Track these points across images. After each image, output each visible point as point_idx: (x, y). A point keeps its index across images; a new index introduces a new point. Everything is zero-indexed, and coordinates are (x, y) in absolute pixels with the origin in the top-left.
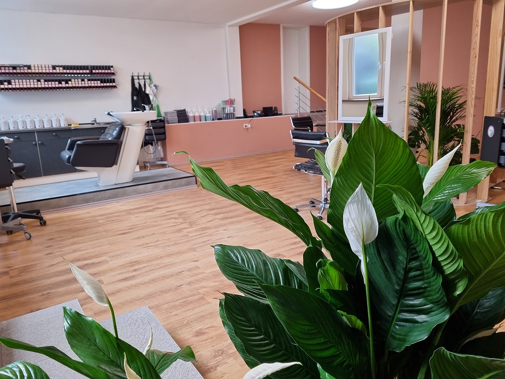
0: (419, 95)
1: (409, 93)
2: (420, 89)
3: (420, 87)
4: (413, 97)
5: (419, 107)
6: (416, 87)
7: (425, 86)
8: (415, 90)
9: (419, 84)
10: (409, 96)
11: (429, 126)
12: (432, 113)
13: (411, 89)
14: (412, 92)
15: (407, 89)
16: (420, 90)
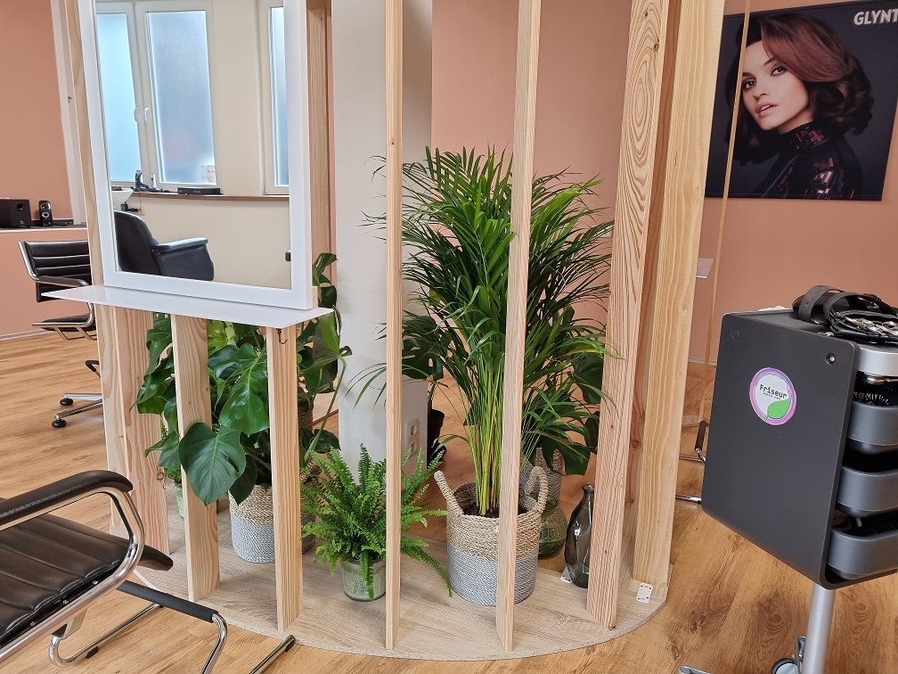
0: (439, 196)
1: (400, 187)
2: (438, 172)
3: (439, 167)
4: (416, 204)
5: (440, 245)
6: (426, 165)
7: (456, 162)
8: (420, 175)
9: (433, 155)
10: (399, 197)
11: (485, 329)
12: (491, 274)
13: (407, 170)
14: (409, 182)
15: (391, 168)
16: (440, 176)
